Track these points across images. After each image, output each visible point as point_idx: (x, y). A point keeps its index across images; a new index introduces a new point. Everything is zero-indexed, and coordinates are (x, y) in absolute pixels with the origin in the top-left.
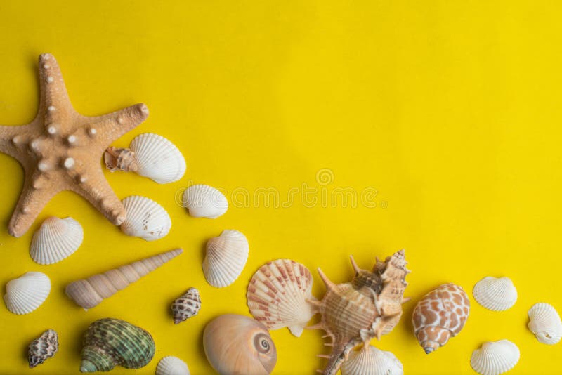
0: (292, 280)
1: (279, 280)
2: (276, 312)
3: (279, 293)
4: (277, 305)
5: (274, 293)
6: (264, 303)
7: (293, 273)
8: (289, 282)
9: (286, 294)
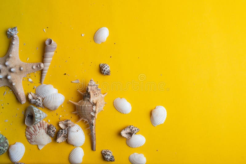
0: (43, 129)
1: (39, 127)
2: (34, 138)
3: (37, 132)
4: (35, 136)
5: (35, 131)
6: (31, 134)
7: (44, 126)
8: (42, 129)
9: (40, 133)
